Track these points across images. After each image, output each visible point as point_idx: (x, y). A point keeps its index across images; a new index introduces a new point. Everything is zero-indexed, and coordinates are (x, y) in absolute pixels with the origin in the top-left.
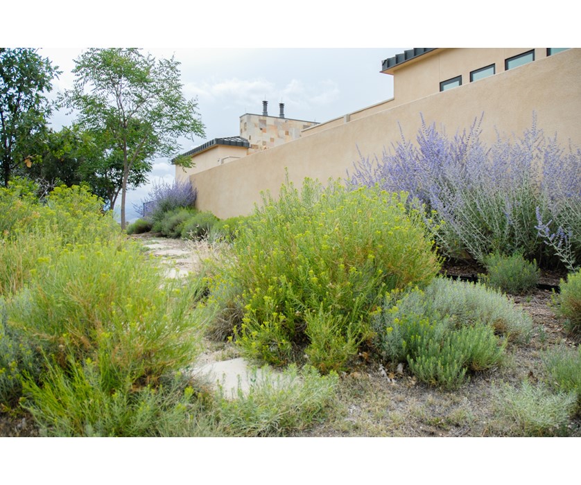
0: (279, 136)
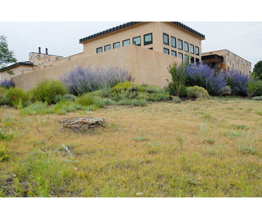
0: (46, 62)
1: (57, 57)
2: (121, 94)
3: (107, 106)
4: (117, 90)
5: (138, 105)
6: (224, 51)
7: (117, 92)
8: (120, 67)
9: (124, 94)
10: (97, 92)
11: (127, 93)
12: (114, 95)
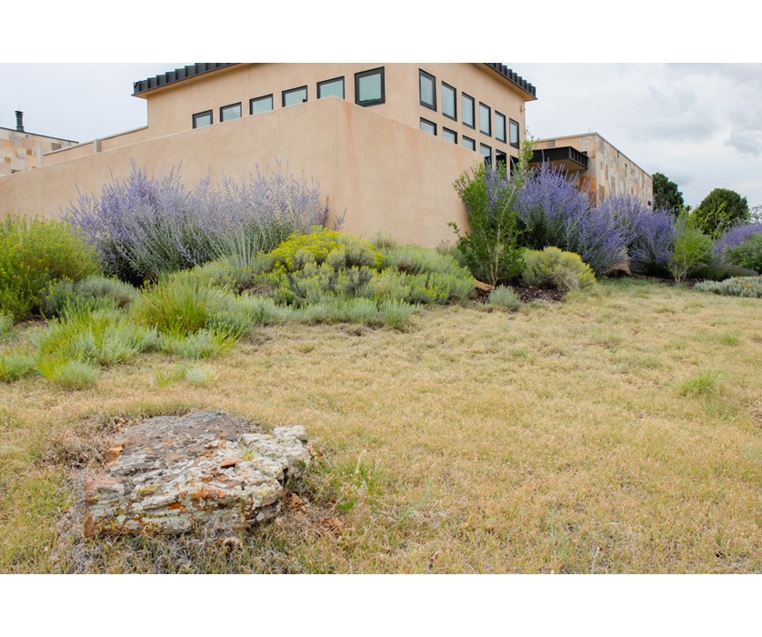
0: (17, 156)
1: (56, 142)
2: (303, 276)
3: (263, 330)
4: (287, 260)
5: (381, 325)
6: (591, 137)
7: (289, 271)
8: (289, 176)
9: (318, 277)
10: (212, 268)
11: (328, 275)
12: (277, 279)
